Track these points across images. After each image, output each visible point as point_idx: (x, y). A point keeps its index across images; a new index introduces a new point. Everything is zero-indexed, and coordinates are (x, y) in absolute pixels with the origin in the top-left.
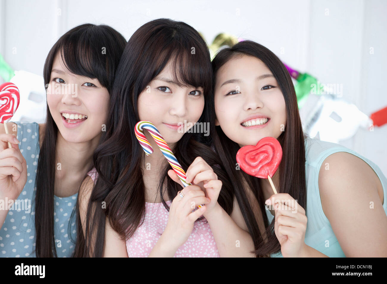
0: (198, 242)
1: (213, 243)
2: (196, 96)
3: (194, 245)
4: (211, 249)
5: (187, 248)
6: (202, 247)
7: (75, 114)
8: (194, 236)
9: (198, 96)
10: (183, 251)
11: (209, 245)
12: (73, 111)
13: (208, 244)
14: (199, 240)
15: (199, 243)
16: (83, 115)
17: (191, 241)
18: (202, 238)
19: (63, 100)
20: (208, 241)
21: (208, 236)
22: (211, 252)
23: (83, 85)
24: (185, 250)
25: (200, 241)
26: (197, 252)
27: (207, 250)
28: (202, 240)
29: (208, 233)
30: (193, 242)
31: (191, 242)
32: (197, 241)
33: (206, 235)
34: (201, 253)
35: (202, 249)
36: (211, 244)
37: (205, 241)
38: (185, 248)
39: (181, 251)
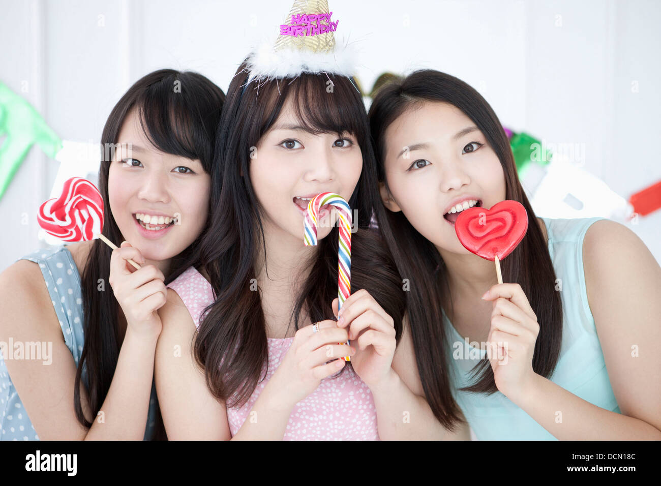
0: (344, 404)
1: (368, 405)
2: (345, 147)
3: (338, 408)
4: (365, 415)
5: (327, 413)
6: (351, 411)
7: (159, 215)
8: (340, 394)
9: (348, 147)
10: (321, 417)
11: (362, 409)
12: (157, 211)
13: (360, 407)
14: (347, 400)
15: (347, 405)
16: (170, 217)
17: (334, 400)
18: (352, 398)
19: (142, 194)
20: (361, 402)
21: (361, 394)
22: (363, 419)
23: (173, 171)
24: (323, 415)
25: (349, 403)
26: (342, 418)
27: (357, 416)
28: (352, 401)
29: (361, 391)
30: (336, 402)
31: (334, 403)
32: (343, 402)
33: (358, 392)
34: (348, 419)
35: (349, 415)
36: (365, 407)
37: (355, 401)
38: (325, 413)
39: (317, 417)
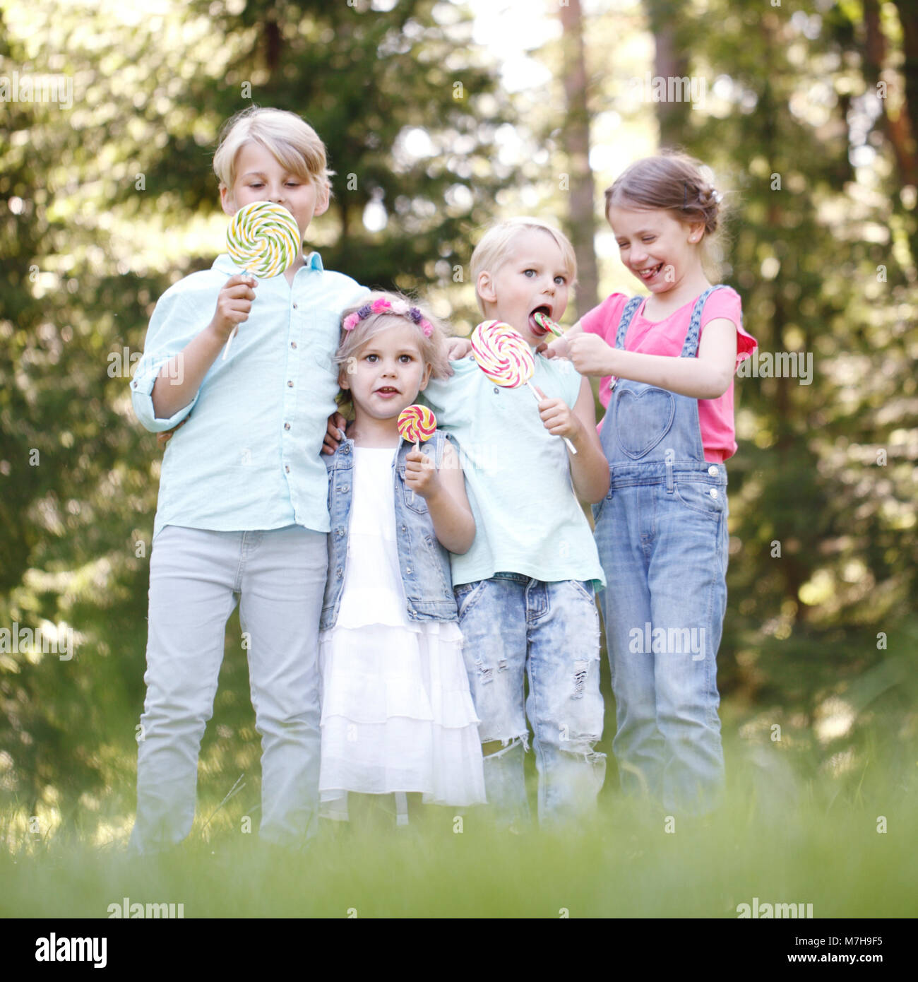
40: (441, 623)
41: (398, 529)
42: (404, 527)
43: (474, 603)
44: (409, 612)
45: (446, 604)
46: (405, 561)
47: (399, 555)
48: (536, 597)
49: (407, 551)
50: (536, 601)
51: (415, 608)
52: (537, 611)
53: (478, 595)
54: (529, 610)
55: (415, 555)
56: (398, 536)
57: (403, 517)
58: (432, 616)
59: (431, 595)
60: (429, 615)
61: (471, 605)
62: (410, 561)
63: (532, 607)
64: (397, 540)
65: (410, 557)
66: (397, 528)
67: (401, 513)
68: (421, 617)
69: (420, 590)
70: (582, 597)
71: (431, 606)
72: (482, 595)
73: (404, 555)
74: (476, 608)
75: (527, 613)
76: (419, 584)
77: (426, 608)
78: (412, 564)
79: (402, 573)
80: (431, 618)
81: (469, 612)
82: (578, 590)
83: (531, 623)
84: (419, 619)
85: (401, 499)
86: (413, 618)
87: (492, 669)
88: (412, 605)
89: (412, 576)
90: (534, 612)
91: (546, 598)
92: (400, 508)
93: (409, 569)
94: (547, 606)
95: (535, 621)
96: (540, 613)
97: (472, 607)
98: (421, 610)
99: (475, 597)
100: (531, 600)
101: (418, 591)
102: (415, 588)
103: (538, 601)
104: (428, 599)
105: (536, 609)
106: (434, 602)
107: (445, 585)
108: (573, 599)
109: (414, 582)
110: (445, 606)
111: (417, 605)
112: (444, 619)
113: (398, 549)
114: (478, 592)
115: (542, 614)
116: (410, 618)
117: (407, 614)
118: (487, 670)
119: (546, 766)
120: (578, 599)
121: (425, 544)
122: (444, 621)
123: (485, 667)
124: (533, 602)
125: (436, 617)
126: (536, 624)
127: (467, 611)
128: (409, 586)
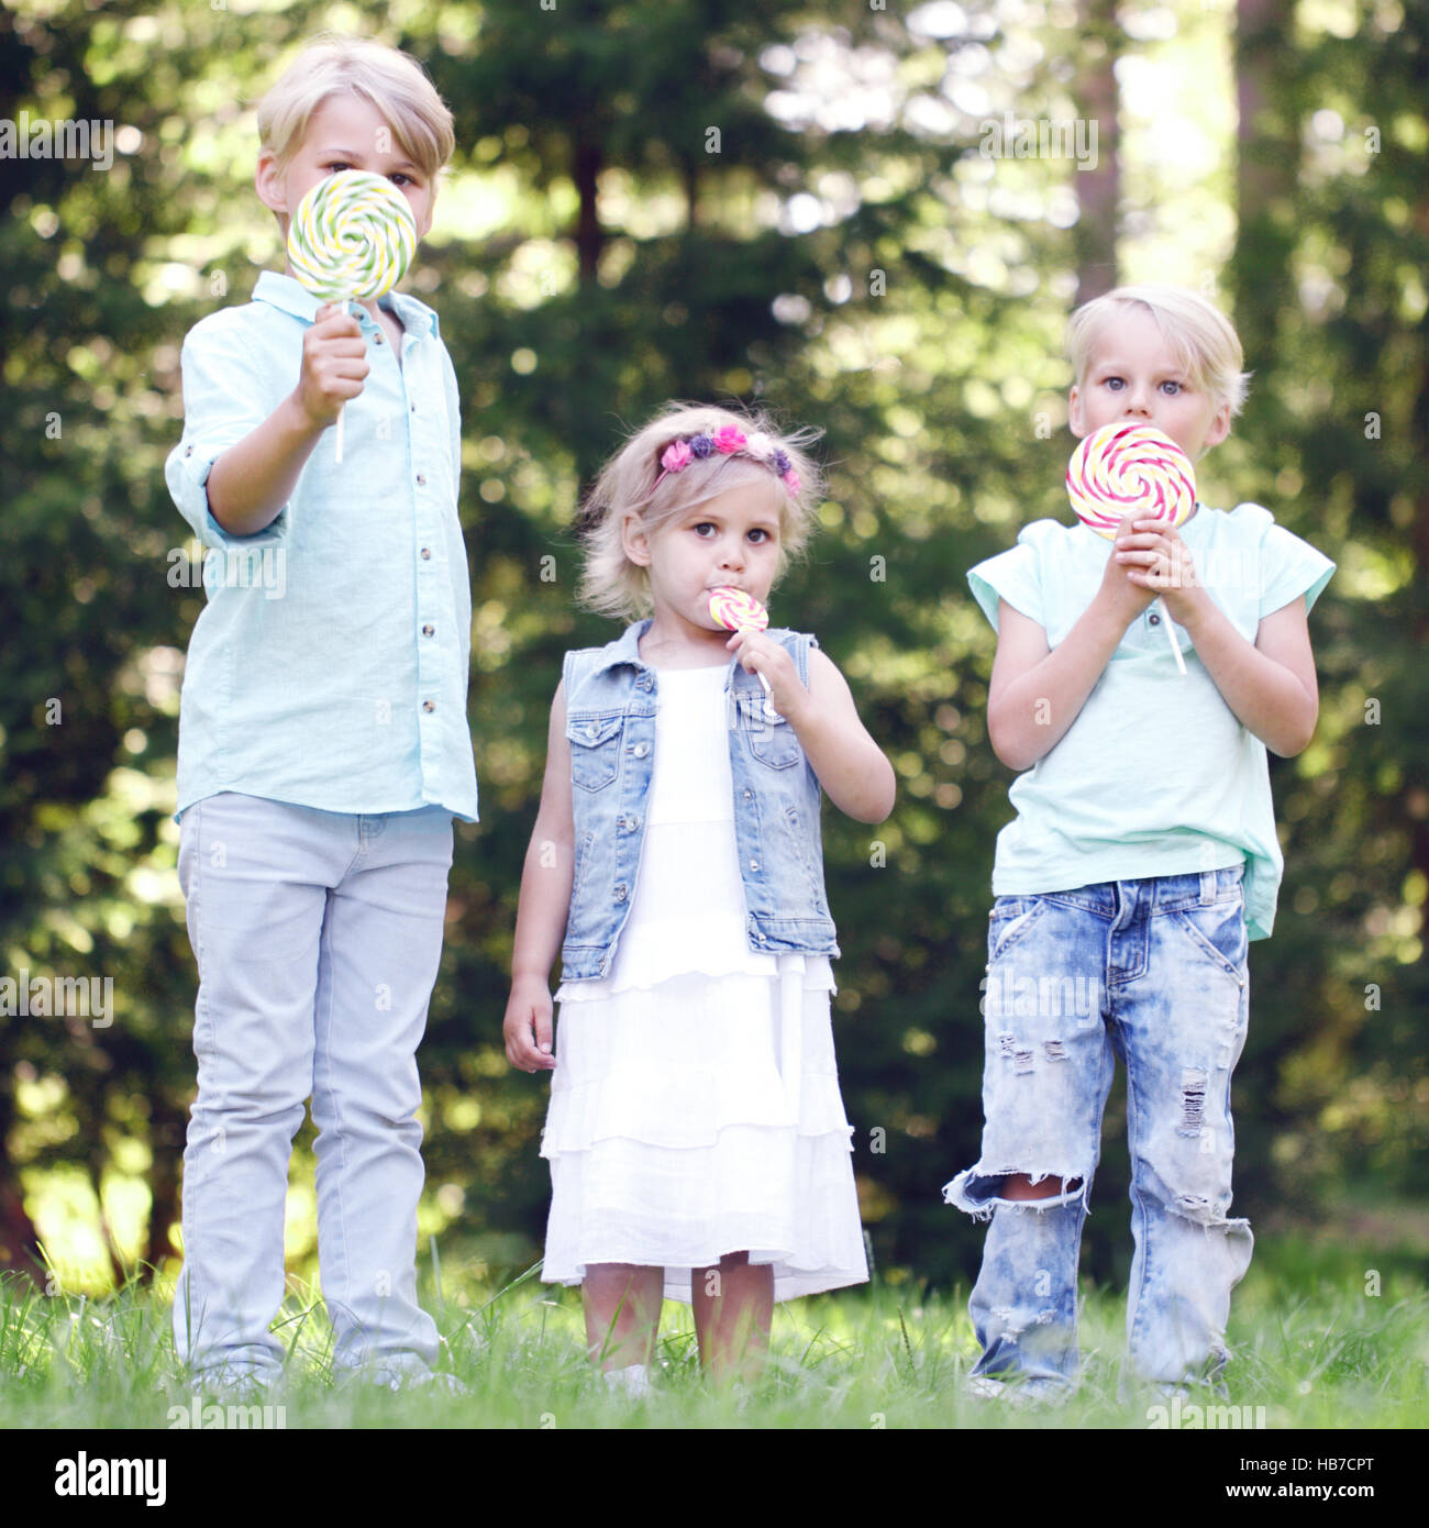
40: (805, 956)
41: (738, 796)
42: (748, 790)
43: (1018, 936)
44: (753, 935)
45: (818, 925)
46: (748, 849)
47: (738, 839)
48: (1126, 945)
49: (753, 832)
50: (1124, 954)
51: (762, 929)
52: (1126, 970)
53: (1028, 924)
54: (1112, 967)
55: (767, 839)
56: (736, 805)
57: (748, 775)
58: (792, 944)
59: (792, 908)
60: (787, 943)
61: (1011, 939)
62: (757, 850)
63: (1115, 963)
64: (735, 813)
65: (757, 843)
66: (735, 793)
67: (744, 769)
68: (772, 945)
69: (772, 898)
70: (1207, 958)
71: (791, 928)
72: (1034, 927)
73: (747, 840)
74: (1019, 945)
75: (1108, 973)
76: (773, 890)
77: (783, 930)
78: (760, 855)
79: (742, 869)
80: (790, 947)
81: (1008, 950)
82: (1202, 946)
83: (1114, 988)
84: (768, 948)
85: (744, 746)
86: (759, 947)
87: (1031, 1053)
88: (758, 923)
89: (760, 875)
90: (1120, 970)
91: (1143, 949)
92: (743, 760)
93: (754, 863)
94: (1143, 963)
95: (1122, 986)
96: (1130, 974)
97: (1013, 942)
98: (772, 933)
99: (1021, 927)
100: (1116, 951)
101: (770, 901)
102: (765, 895)
103: (1129, 954)
104: (786, 914)
105: (1123, 966)
106: (796, 921)
107: (816, 892)
108: (1189, 962)
109: (763, 886)
110: (815, 928)
111: (766, 924)
112: (813, 949)
113: (737, 828)
114: (1028, 920)
115: (1134, 976)
116: (754, 947)
117: (749, 939)
118: (1023, 1054)
119: (1148, 1230)
120: (1199, 962)
121: (784, 821)
122: (812, 953)
123: (1018, 1048)
124: (1119, 955)
125: (800, 945)
126: (1124, 990)
127: (1005, 947)
128: (754, 891)
